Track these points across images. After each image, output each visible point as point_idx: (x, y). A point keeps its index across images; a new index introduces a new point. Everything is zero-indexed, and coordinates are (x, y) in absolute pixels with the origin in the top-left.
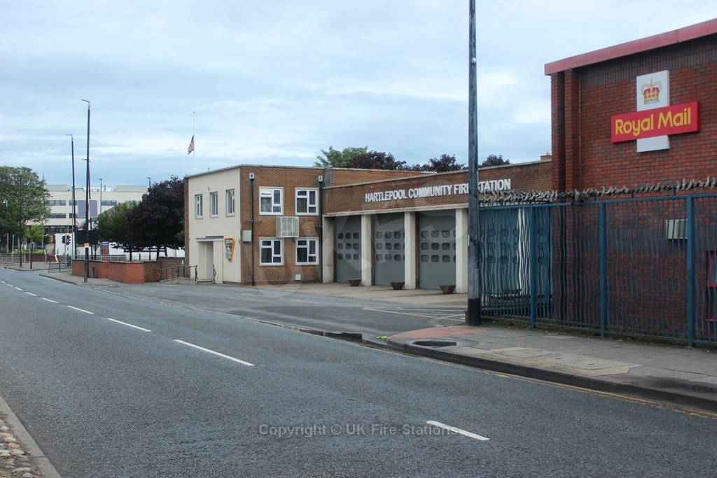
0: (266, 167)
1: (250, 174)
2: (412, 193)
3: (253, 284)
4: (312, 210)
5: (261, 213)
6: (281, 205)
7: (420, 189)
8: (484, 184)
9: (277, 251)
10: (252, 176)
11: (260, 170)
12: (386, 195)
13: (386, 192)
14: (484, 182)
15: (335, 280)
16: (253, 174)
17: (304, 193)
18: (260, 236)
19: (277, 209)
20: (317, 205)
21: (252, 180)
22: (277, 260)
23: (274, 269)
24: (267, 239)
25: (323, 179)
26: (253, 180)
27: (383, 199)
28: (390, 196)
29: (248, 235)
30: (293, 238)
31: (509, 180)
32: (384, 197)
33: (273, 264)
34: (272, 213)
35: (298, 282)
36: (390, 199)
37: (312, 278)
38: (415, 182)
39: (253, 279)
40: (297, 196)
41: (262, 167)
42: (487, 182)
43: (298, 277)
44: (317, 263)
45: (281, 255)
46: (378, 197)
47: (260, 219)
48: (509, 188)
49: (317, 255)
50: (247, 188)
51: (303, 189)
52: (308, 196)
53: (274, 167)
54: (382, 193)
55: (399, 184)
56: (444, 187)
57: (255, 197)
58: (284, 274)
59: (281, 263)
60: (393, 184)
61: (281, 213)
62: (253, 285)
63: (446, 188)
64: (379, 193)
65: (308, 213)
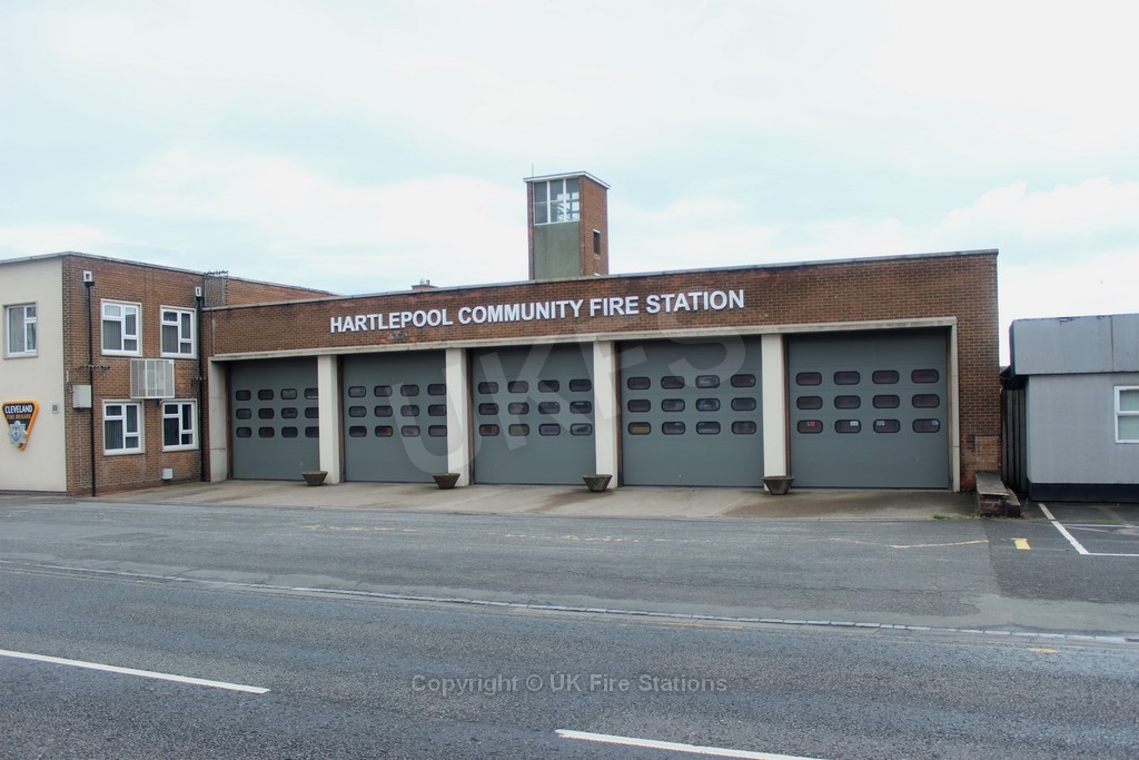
0: (113, 262)
1: (85, 272)
2: (466, 314)
3: (94, 492)
4: (186, 347)
5: (106, 352)
6: (138, 337)
7: (491, 308)
8: (673, 301)
9: (132, 427)
10: (87, 275)
11: (103, 265)
12: (392, 320)
13: (391, 315)
14: (673, 296)
15: (231, 475)
16: (90, 273)
17: (172, 316)
18: (103, 396)
19: (131, 344)
20: (193, 340)
21: (88, 285)
22: (132, 442)
23: (129, 460)
24: (114, 402)
25: (203, 293)
26: (92, 284)
27: (381, 327)
28: (404, 320)
29: (83, 396)
30: (158, 401)
31: (741, 292)
32: (386, 322)
33: (125, 450)
34: (123, 352)
35: (167, 482)
36: (403, 326)
37: (188, 474)
38: (477, 295)
39: (93, 484)
40: (164, 322)
41: (105, 260)
42: (681, 296)
43: (168, 474)
44: (194, 445)
45: (139, 433)
46: (368, 323)
47: (103, 363)
48: (741, 304)
49: (194, 430)
50: (79, 299)
51: (171, 309)
52: (179, 323)
53: (126, 263)
54: (380, 316)
55: (428, 298)
56: (562, 303)
57: (93, 320)
58: (144, 469)
59: (139, 449)
60: (413, 300)
61: (138, 352)
62: (94, 496)
63: (568, 307)
64: (372, 316)
65: (179, 355)
